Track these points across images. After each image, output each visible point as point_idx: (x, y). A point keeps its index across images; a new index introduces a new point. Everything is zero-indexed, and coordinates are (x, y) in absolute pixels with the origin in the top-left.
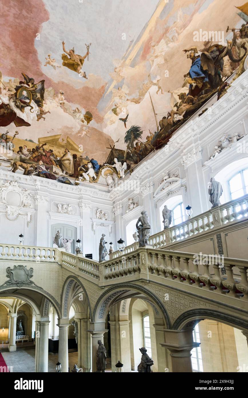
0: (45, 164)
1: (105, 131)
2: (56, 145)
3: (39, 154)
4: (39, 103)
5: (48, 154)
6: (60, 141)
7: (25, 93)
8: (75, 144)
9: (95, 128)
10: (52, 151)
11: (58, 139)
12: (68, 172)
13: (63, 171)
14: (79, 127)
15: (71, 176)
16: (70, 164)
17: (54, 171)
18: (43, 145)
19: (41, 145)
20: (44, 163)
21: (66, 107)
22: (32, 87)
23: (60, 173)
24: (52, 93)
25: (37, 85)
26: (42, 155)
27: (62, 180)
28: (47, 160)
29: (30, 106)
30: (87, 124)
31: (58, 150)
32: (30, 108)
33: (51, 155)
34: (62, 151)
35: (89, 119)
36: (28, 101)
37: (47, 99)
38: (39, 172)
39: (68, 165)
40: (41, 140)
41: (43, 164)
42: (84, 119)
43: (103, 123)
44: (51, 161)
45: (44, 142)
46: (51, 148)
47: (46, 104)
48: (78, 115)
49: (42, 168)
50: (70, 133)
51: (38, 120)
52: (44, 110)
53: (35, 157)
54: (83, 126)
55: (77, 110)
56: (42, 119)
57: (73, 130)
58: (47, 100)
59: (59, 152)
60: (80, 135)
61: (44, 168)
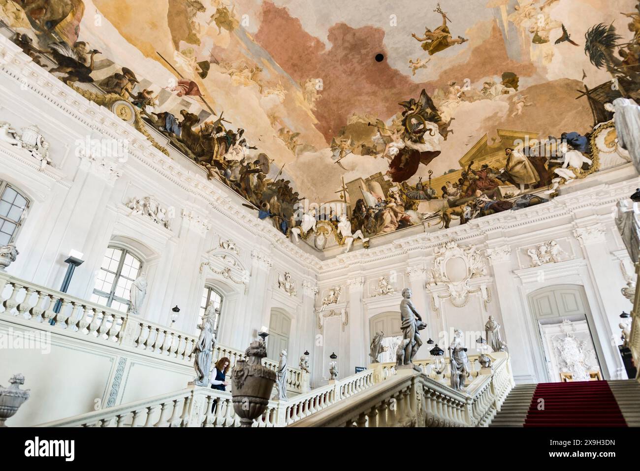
0: (486, 191)
1: (550, 77)
2: (487, 153)
3: (470, 181)
4: (435, 118)
5: (483, 175)
6: (490, 143)
7: (414, 121)
8: (516, 132)
9: (533, 84)
10: (485, 166)
11: (486, 144)
12: (529, 183)
13: (518, 186)
14: (506, 105)
15: (537, 186)
16: (525, 167)
17: (503, 195)
18: (470, 166)
19: (467, 168)
20: (483, 191)
21: (469, 95)
22: (417, 109)
23: (514, 192)
24: (441, 93)
25: (420, 101)
26: (475, 180)
27: (524, 201)
28: (486, 184)
29: (427, 130)
30: (517, 90)
31: (494, 159)
32: (428, 132)
33: (487, 173)
34: (501, 155)
35: (514, 80)
36: (421, 127)
37: (441, 106)
38: (481, 208)
39: (523, 172)
40: (463, 162)
41: (482, 193)
42: (506, 88)
43: (538, 69)
44: (492, 181)
45: (468, 161)
46: (483, 163)
47: (443, 112)
48: (492, 90)
49: (484, 199)
50: (498, 122)
51: (445, 140)
52: (444, 121)
53: (468, 189)
54: (510, 98)
55: (487, 86)
56: (450, 133)
57: (499, 115)
58: (441, 108)
59: (498, 161)
60: (514, 114)
61: (486, 199)
